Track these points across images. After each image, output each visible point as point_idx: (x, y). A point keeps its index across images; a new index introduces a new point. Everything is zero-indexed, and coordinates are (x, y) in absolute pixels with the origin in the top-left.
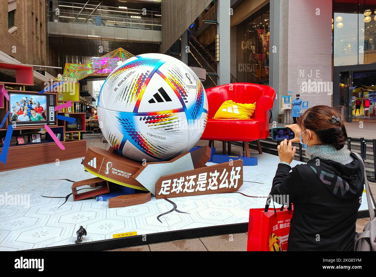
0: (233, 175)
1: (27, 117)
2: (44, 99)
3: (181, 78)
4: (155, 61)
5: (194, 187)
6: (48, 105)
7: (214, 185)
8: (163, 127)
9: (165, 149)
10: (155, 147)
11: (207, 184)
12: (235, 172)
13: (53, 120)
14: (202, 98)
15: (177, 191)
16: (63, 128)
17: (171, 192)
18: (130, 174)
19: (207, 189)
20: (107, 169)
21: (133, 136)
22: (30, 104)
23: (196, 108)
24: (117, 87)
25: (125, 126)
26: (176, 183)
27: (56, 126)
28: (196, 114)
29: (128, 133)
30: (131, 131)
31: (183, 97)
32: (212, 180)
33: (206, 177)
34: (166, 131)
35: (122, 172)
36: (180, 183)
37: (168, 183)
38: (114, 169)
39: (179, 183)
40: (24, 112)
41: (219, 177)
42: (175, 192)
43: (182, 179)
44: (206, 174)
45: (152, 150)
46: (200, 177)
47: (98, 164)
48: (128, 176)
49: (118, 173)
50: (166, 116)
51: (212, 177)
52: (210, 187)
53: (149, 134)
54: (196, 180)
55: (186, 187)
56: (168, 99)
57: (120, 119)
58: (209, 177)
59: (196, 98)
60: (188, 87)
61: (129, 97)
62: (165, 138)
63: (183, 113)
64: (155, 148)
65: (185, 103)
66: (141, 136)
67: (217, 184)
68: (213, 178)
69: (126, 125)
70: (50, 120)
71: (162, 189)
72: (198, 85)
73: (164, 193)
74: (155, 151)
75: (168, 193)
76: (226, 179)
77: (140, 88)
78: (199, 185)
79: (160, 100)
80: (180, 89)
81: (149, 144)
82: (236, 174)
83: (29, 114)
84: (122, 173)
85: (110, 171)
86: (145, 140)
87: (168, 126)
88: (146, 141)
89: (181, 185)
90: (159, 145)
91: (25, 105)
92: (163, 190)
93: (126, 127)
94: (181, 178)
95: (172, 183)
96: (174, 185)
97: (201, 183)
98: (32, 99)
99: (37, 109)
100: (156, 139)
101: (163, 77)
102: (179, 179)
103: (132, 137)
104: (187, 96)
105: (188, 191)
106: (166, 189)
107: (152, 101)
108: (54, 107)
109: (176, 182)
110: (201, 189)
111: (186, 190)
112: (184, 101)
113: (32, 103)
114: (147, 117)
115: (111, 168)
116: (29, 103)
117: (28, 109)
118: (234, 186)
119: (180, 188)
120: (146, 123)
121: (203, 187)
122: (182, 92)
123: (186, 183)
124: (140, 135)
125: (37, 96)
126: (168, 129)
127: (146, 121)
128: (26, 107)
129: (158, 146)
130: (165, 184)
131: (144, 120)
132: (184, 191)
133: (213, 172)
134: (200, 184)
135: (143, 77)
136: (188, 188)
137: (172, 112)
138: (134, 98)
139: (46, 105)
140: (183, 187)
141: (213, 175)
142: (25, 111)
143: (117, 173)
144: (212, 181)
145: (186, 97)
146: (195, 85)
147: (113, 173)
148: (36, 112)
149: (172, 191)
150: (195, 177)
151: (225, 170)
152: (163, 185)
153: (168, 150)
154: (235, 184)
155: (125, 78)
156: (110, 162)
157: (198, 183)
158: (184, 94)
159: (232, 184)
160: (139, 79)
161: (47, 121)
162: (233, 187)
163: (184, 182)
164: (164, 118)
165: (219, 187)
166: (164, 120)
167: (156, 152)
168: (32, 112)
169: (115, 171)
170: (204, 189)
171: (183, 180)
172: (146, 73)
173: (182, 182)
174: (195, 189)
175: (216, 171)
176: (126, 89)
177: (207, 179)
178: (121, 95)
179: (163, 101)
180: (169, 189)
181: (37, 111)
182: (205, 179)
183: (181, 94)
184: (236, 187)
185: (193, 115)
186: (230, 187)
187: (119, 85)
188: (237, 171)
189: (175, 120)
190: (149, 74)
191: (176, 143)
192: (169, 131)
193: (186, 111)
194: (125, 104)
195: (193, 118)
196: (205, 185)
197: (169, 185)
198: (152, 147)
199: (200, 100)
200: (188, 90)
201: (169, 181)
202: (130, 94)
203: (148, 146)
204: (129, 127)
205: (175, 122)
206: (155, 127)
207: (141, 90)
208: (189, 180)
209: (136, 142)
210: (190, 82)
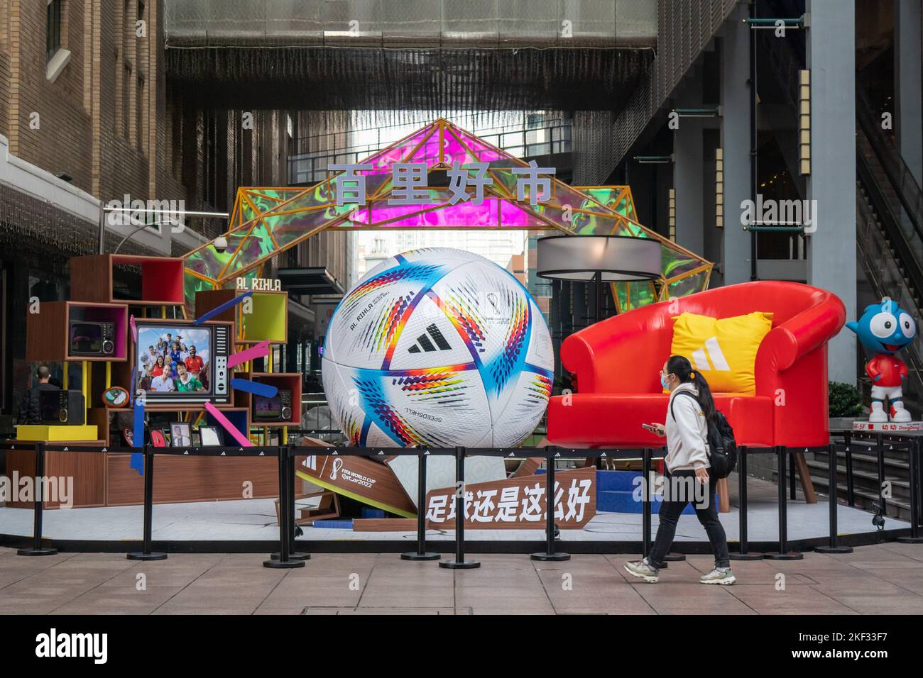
0: (574, 495)
1: (170, 382)
2: (205, 338)
3: (476, 305)
4: (428, 270)
5: (494, 512)
6: (214, 353)
7: (534, 513)
8: (435, 398)
9: (443, 440)
10: (422, 436)
11: (520, 509)
12: (578, 489)
13: (224, 392)
14: (523, 342)
16: (245, 412)
17: (448, 519)
18: (374, 481)
19: (518, 519)
20: (335, 470)
21: (381, 414)
23: (504, 362)
24: (356, 321)
25: (367, 395)
27: (231, 407)
28: (503, 373)
29: (374, 409)
30: (378, 405)
31: (474, 342)
32: (529, 501)
33: (516, 495)
34: (442, 405)
35: (359, 476)
36: (465, 503)
37: (441, 501)
38: (346, 471)
40: (164, 371)
41: (544, 496)
42: (454, 519)
44: (517, 489)
46: (504, 494)
47: (319, 463)
48: (369, 485)
49: (353, 478)
50: (440, 378)
51: (528, 496)
52: (525, 515)
53: (409, 411)
54: (496, 500)
55: (476, 512)
56: (444, 345)
57: (358, 382)
58: (522, 495)
59: (506, 342)
60: (487, 321)
61: (374, 343)
62: (439, 420)
63: (475, 374)
64: (424, 439)
65: (479, 354)
66: (396, 414)
67: (539, 510)
68: (532, 498)
69: (368, 393)
70: (218, 391)
71: (430, 511)
72: (516, 316)
73: (435, 519)
75: (442, 520)
76: (559, 502)
77: (394, 325)
78: (502, 510)
79: (428, 347)
80: (470, 326)
81: (411, 429)
82: (580, 494)
83: (174, 376)
84: (358, 479)
85: (339, 473)
86: (403, 422)
87: (444, 397)
88: (405, 424)
89: (466, 507)
90: (430, 433)
91: (165, 353)
92: (433, 514)
93: (369, 396)
94: (467, 494)
95: (450, 502)
96: (453, 506)
97: (508, 505)
98: (180, 338)
99: (191, 362)
100: (422, 420)
101: (439, 303)
103: (379, 416)
104: (484, 339)
105: (480, 519)
106: (437, 512)
107: (414, 350)
108: (225, 358)
110: (506, 518)
111: (476, 516)
112: (478, 348)
113: (179, 349)
114: (405, 378)
115: (341, 470)
116: (175, 347)
117: (173, 362)
118: (575, 517)
119: (464, 513)
120: (404, 389)
121: (510, 515)
122: (474, 331)
123: (476, 504)
124: (395, 412)
125: (191, 332)
126: (445, 402)
127: (403, 385)
128: (168, 357)
129: (429, 435)
130: (435, 502)
131: (400, 383)
132: (472, 519)
133: (532, 487)
134: (505, 508)
135: (401, 304)
136: (481, 513)
137: (452, 370)
138: (382, 343)
139: (208, 351)
140: (471, 511)
141: (532, 492)
142: (166, 367)
143: (350, 477)
144: (530, 504)
145: (481, 341)
146: (508, 316)
147: (345, 477)
148: (189, 370)
149: (449, 517)
150: (494, 493)
151: (557, 484)
152: (431, 505)
153: (449, 443)
154: (578, 513)
155: (371, 306)
156: (340, 459)
157: (500, 505)
158: (478, 336)
159: (572, 512)
160: (393, 308)
161: (211, 393)
162: (573, 520)
163: (472, 502)
164: (435, 381)
165: (543, 516)
166: (436, 385)
168: (181, 370)
169: (347, 475)
170: (513, 519)
171: (471, 499)
172: (408, 297)
173: (468, 502)
174: (495, 517)
175: (537, 485)
176: (370, 327)
177: (520, 500)
178: (361, 338)
179: (433, 349)
180: (443, 512)
181: (190, 366)
182: (516, 498)
183: (470, 336)
184: (579, 518)
185: (498, 377)
186: (567, 518)
187: (359, 319)
188: (582, 489)
189: (459, 385)
190: (412, 297)
191: (464, 430)
192: (447, 405)
193: (479, 367)
194: (368, 355)
195: (497, 381)
196: (514, 511)
197: (444, 504)
198: (418, 435)
199: (515, 347)
200: (487, 328)
201: (444, 498)
202: (376, 336)
203: (410, 435)
204: (375, 396)
205: (458, 388)
206: (421, 397)
207: (395, 329)
208: (483, 499)
209: (388, 426)
210: (495, 312)
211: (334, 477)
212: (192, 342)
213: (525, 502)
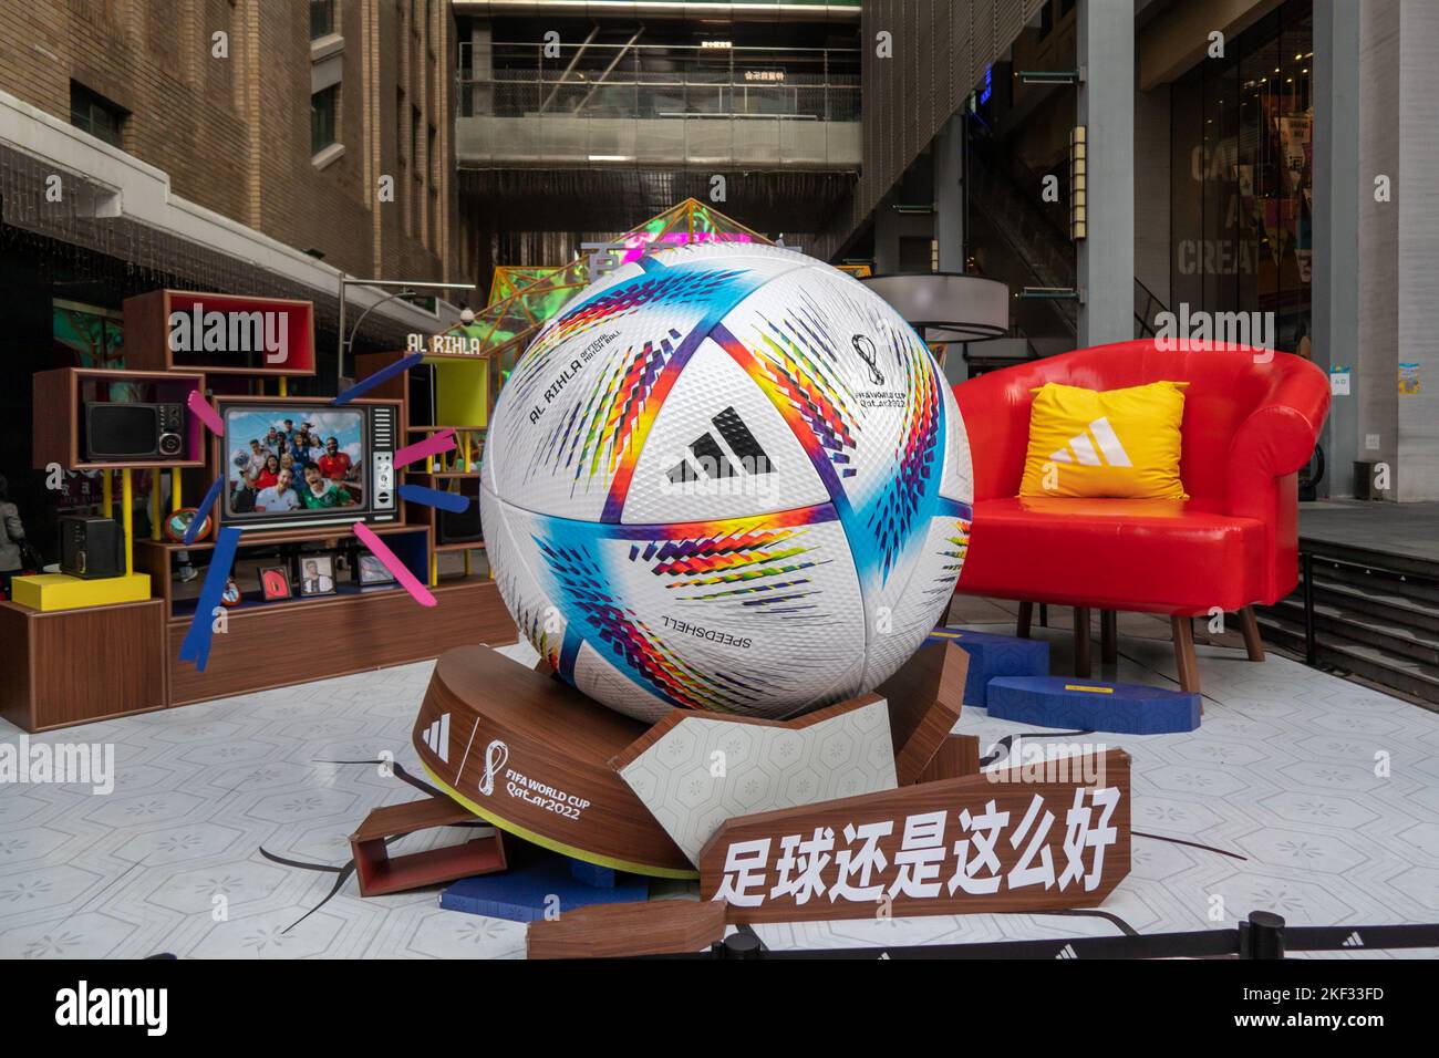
0: (1079, 826)
1: (291, 496)
2: (354, 425)
3: (829, 361)
4: (712, 280)
5: (885, 877)
6: (370, 447)
7: (984, 873)
8: (735, 592)
9: (753, 685)
10: (704, 678)
11: (948, 866)
12: (1088, 811)
13: (389, 504)
14: (934, 449)
15: (801, 891)
16: (424, 532)
17: (773, 896)
18: (585, 804)
19: (945, 890)
20: (490, 771)
21: (603, 626)
22: (304, 444)
23: (898, 500)
24: (540, 402)
25: (569, 582)
26: (796, 854)
27: (402, 527)
28: (897, 526)
29: (585, 615)
30: (596, 606)
31: (830, 453)
32: (972, 845)
33: (939, 830)
34: (753, 609)
35: (548, 791)
36: (814, 857)
37: (755, 854)
38: (517, 777)
39: (807, 855)
40: (280, 478)
41: (1006, 833)
42: (788, 899)
43: (824, 837)
44: (941, 817)
45: (693, 688)
46: (909, 831)
47: (456, 743)
48: (573, 813)
49: (533, 794)
50: (749, 544)
51: (970, 834)
52: (961, 880)
53: (671, 624)
54: (890, 845)
55: (843, 876)
57: (547, 550)
58: (954, 832)
59: (901, 450)
60: (858, 400)
61: (584, 455)
62: (745, 643)
63: (834, 528)
64: (706, 684)
65: (843, 481)
66: (640, 629)
67: (995, 865)
68: (978, 839)
69: (571, 576)
70: (378, 505)
71: (728, 879)
72: (917, 388)
73: (739, 899)
74: (708, 695)
75: (757, 900)
76: (1043, 845)
77: (631, 411)
78: (904, 870)
80: (820, 412)
81: (676, 662)
82: (1094, 824)
83: (298, 485)
84: (547, 797)
85: (500, 780)
86: (657, 647)
87: (758, 589)
88: (661, 651)
89: (817, 866)
90: (723, 672)
91: (282, 450)
92: (734, 885)
93: (573, 584)
94: (819, 831)
95: (776, 853)
96: (785, 865)
97: (919, 858)
98: (309, 426)
99: (330, 463)
100: (703, 643)
101: (742, 356)
102: (808, 837)
103: (599, 630)
104: (853, 445)
105: (853, 895)
106: (746, 880)
108: (390, 454)
109: (796, 849)
110: (916, 890)
111: (841, 888)
112: (839, 468)
113: (308, 444)
114: (660, 545)
115: (503, 771)
116: (299, 440)
117: (296, 464)
118: (1083, 879)
119: (812, 880)
120: (658, 571)
121: (924, 881)
122: (829, 425)
123: (843, 857)
124: (636, 625)
125: (328, 417)
126: (760, 603)
127: (655, 562)
128: (286, 456)
129: (718, 674)
130: (739, 857)
131: (647, 557)
132: (833, 895)
133: (978, 810)
134: (912, 866)
135: (650, 359)
136: (854, 881)
137: (777, 523)
138: (603, 457)
139: (360, 445)
140: (830, 874)
141: (979, 822)
142: (284, 472)
143: (526, 792)
144: (973, 852)
145: (846, 450)
146: (900, 388)
147: (514, 791)
148: (326, 474)
149: (775, 893)
150: (886, 828)
151: (1038, 801)
152: (731, 864)
153: (767, 690)
154: (1089, 870)
155: (576, 366)
156: (502, 744)
157: (900, 858)
158: (838, 437)
159: (1075, 868)
160: (630, 370)
161: (367, 509)
162: (1076, 886)
163: (833, 853)
164: (737, 551)
165: (1004, 882)
166: (739, 561)
167: (714, 698)
168: (311, 475)
169: (520, 786)
170: (933, 891)
171: (829, 844)
172: (665, 344)
173: (821, 854)
174: (888, 886)
175: (991, 806)
176: (574, 416)
177: (949, 842)
178: (553, 443)
180: (760, 880)
181: (328, 469)
182: (938, 840)
183: (820, 438)
184: (1092, 883)
185: (885, 534)
186: (1064, 882)
187: (549, 396)
188: (1098, 810)
189: (794, 561)
190: (676, 344)
191: (804, 662)
192: (763, 608)
193: (845, 515)
194: (570, 485)
195: (883, 545)
196: (934, 871)
197: (761, 862)
198: (693, 676)
199: (921, 461)
200: (858, 418)
201: (763, 845)
202: (588, 439)
203: (674, 675)
204: (585, 585)
205: (792, 569)
206: (700, 591)
207: (634, 422)
208: (857, 846)
209: (620, 653)
210: (874, 378)
211: (488, 789)
212: (332, 432)
213: (961, 848)
